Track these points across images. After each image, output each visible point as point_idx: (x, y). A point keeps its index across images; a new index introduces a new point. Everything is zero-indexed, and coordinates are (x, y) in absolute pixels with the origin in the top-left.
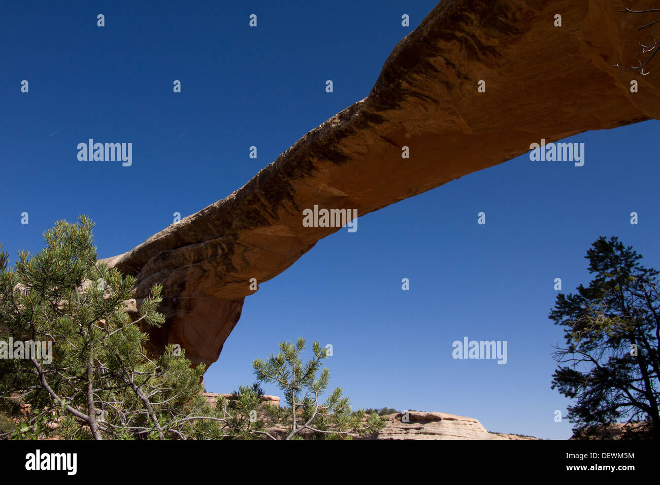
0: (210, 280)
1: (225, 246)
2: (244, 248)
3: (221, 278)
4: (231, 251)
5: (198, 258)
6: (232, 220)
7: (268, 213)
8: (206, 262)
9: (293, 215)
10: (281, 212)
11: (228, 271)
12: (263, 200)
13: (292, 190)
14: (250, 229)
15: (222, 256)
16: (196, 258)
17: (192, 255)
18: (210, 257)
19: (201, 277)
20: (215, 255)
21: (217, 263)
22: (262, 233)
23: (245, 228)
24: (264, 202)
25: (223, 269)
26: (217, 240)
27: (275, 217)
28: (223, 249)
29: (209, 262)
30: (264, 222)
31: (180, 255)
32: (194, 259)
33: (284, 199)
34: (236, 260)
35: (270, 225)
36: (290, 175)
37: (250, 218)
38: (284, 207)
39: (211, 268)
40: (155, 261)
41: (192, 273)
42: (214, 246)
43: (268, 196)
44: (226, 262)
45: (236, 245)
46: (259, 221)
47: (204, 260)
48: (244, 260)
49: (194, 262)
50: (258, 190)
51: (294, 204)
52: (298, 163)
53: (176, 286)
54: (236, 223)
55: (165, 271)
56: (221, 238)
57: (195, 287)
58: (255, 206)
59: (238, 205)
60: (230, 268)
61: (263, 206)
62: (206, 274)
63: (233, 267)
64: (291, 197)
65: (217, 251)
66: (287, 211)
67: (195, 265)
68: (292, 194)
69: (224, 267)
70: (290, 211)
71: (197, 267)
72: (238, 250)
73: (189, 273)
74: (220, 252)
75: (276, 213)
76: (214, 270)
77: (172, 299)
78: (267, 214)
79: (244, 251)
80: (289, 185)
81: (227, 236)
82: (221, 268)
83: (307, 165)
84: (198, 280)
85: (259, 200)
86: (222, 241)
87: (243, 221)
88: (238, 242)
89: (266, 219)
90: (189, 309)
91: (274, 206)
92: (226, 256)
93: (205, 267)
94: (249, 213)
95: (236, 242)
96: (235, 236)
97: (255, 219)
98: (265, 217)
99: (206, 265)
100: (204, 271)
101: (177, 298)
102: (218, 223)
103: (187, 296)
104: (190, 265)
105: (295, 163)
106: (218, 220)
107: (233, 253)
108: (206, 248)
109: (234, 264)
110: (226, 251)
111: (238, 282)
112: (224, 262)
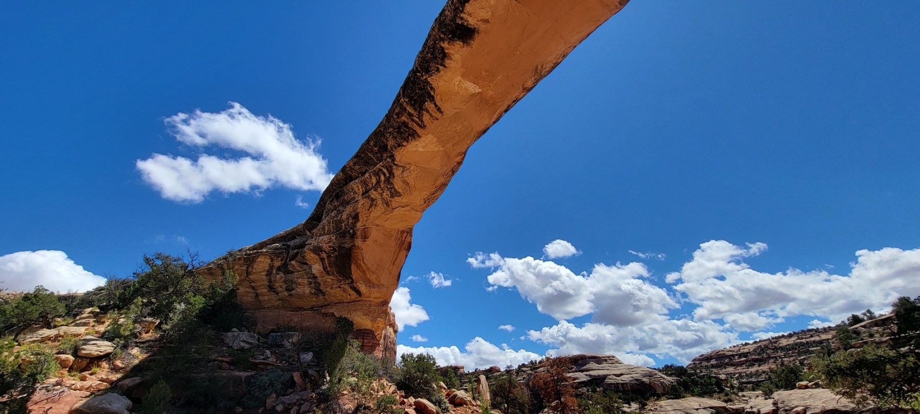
0: (379, 208)
1: (385, 170)
2: (402, 169)
3: (388, 205)
4: (391, 173)
5: (366, 189)
6: (387, 141)
7: (416, 123)
8: (372, 191)
9: (437, 119)
10: (426, 117)
11: (392, 196)
12: (410, 109)
13: (432, 88)
14: (403, 146)
15: (384, 181)
16: (364, 189)
17: (360, 187)
18: (375, 185)
19: (371, 206)
20: (378, 182)
21: (382, 190)
22: (414, 149)
23: (399, 146)
24: (410, 111)
25: (388, 195)
26: (378, 166)
27: (422, 126)
28: (384, 174)
29: (376, 190)
30: (414, 135)
31: (350, 190)
32: (363, 191)
33: (427, 102)
34: (398, 184)
35: (419, 136)
36: (427, 71)
37: (401, 133)
38: (428, 112)
39: (377, 195)
40: (331, 202)
41: (362, 204)
42: (377, 174)
43: (413, 102)
44: (389, 187)
45: (395, 167)
46: (409, 135)
47: (371, 189)
48: (405, 182)
49: (363, 194)
50: (402, 100)
51: (436, 106)
52: (432, 54)
53: (351, 218)
54: (391, 143)
55: (341, 208)
56: (381, 164)
57: (367, 217)
58: (403, 118)
59: (389, 123)
60: (395, 194)
61: (410, 115)
62: (375, 203)
63: (395, 190)
64: (432, 98)
65: (380, 178)
66: (431, 116)
67: (364, 196)
68: (432, 94)
69: (388, 193)
70: (434, 114)
71: (366, 197)
72: (397, 172)
73: (360, 205)
74: (382, 178)
75: (422, 121)
76: (380, 197)
77: (349, 231)
78: (415, 125)
79: (403, 172)
80: (428, 83)
81: (386, 160)
82: (386, 194)
83: (439, 54)
84: (368, 210)
85: (405, 109)
86: (382, 166)
87: (396, 138)
88: (395, 163)
89: (415, 131)
90: (365, 237)
91: (419, 112)
92: (388, 181)
93: (372, 196)
94: (399, 128)
95: (394, 164)
96: (392, 157)
97: (406, 134)
98: (415, 129)
99: (374, 194)
100: (373, 200)
101: (354, 230)
102: (376, 149)
103: (362, 226)
104: (360, 197)
105: (429, 55)
106: (375, 146)
107: (394, 177)
108: (371, 177)
109: (396, 188)
110: (388, 175)
111: (403, 207)
112: (387, 188)
